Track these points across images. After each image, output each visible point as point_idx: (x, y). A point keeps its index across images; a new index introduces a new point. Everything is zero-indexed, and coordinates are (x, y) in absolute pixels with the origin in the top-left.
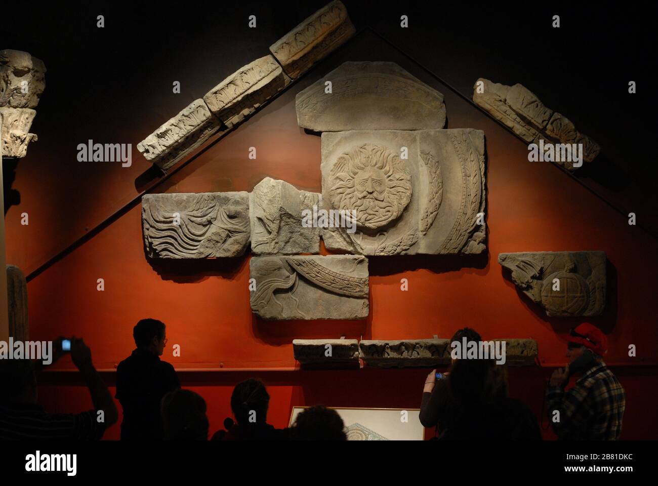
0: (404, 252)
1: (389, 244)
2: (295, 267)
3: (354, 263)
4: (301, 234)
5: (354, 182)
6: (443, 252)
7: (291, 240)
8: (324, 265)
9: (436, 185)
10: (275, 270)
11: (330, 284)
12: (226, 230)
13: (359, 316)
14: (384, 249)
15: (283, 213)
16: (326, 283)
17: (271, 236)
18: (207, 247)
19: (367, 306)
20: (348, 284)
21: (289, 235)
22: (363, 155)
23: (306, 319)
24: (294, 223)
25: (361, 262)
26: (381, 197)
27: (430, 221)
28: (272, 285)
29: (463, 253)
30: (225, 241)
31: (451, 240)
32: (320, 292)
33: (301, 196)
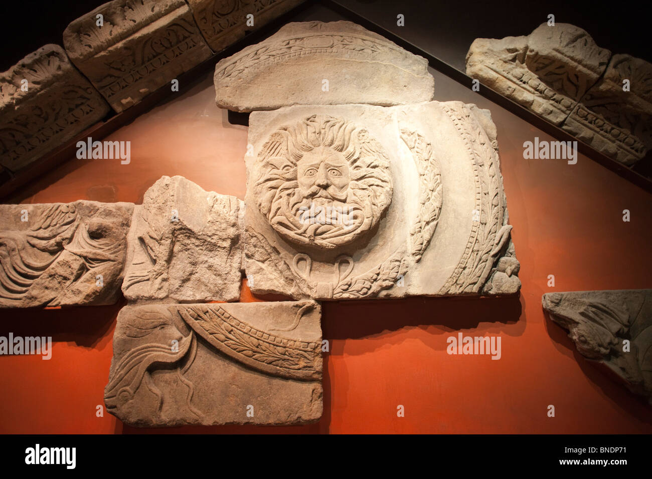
0: (384, 293)
1: (358, 277)
2: (191, 321)
3: (296, 313)
4: (210, 266)
5: (296, 171)
6: (455, 290)
7: (193, 277)
8: (241, 317)
9: (432, 178)
10: (155, 327)
11: (250, 353)
12: (80, 256)
13: (305, 417)
14: (350, 285)
15: (178, 227)
16: (244, 352)
17: (157, 267)
18: (47, 288)
19: (319, 397)
20: (285, 354)
21: (189, 268)
22: (311, 129)
23: (205, 423)
24: (197, 246)
25: (309, 311)
26: (342, 195)
27: (427, 236)
28: (146, 355)
29: (487, 294)
30: (78, 277)
31: (464, 268)
32: (234, 369)
33: (208, 199)
